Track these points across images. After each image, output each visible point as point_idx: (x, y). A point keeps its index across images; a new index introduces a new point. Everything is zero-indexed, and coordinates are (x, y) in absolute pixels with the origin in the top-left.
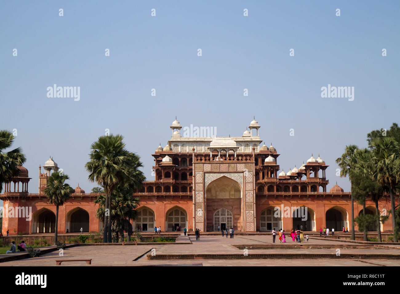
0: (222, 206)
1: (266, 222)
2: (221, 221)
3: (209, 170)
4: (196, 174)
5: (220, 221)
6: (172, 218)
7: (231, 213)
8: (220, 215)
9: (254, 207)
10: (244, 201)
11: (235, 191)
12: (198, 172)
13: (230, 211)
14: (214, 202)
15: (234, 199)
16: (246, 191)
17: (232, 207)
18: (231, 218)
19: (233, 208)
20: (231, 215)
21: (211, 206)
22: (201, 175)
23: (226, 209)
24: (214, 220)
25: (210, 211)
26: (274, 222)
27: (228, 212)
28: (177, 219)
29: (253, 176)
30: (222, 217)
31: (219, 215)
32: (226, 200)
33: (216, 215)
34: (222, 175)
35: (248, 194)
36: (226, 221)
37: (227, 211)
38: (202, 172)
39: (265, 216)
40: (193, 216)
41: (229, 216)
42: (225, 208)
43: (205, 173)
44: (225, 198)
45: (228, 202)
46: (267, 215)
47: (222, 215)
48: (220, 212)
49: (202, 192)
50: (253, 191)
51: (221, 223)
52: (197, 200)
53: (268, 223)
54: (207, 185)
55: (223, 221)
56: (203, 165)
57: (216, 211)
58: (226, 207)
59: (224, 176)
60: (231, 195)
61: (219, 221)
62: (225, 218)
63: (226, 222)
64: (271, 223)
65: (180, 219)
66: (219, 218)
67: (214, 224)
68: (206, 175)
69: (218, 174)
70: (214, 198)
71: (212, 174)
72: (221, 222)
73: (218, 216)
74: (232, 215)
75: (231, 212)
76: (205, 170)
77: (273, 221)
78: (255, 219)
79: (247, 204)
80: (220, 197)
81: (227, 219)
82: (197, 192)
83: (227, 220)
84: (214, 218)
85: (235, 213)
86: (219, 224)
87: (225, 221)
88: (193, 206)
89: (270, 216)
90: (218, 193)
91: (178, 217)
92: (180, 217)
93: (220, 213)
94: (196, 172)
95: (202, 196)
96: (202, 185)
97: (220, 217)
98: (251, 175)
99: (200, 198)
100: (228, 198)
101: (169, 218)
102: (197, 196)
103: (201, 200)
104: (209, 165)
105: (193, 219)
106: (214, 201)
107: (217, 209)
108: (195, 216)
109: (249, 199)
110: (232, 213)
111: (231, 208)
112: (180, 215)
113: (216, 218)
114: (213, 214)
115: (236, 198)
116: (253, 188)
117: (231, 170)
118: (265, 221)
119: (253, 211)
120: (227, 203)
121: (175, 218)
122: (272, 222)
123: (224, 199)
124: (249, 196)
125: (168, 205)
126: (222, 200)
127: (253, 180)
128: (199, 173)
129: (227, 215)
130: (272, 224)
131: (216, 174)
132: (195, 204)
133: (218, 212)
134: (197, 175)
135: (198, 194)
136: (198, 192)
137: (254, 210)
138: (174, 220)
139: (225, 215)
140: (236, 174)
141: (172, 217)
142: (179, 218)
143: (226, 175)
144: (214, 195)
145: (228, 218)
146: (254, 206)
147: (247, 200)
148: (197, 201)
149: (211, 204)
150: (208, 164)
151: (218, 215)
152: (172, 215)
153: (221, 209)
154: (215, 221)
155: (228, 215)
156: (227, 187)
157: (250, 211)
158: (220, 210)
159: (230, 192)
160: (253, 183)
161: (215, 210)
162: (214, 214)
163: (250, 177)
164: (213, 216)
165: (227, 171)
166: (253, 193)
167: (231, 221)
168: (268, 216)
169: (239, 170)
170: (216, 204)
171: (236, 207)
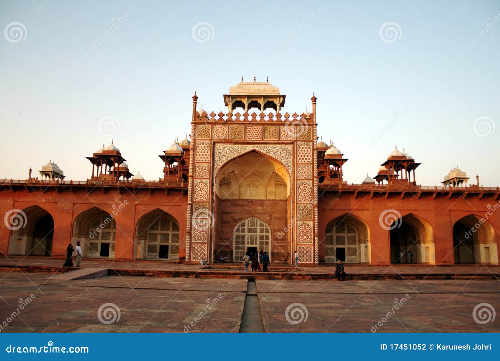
0: (251, 214)
1: (335, 247)
2: (248, 242)
3: (224, 137)
4: (197, 145)
5: (246, 242)
6: (156, 234)
7: (268, 227)
8: (246, 230)
9: (314, 214)
10: (294, 202)
11: (276, 185)
12: (201, 141)
13: (265, 224)
14: (236, 205)
15: (274, 200)
16: (298, 181)
17: (270, 216)
18: (267, 237)
19: (271, 219)
20: (268, 232)
21: (229, 213)
22: (208, 147)
23: (258, 220)
24: (235, 240)
25: (227, 222)
26: (350, 246)
27: (262, 225)
28: (165, 237)
29: (313, 150)
30: (251, 236)
31: (244, 232)
32: (259, 202)
33: (238, 230)
34: (250, 148)
35: (302, 187)
36: (258, 243)
37: (260, 223)
38: (209, 142)
39: (332, 234)
40: (188, 229)
41: (264, 234)
42: (256, 217)
43: (214, 143)
44: (256, 198)
45: (262, 206)
46: (337, 232)
47: (250, 231)
48: (246, 225)
49: (208, 181)
50: (311, 182)
51: (247, 246)
52: (196, 196)
53: (337, 249)
54: (217, 167)
55: (252, 243)
56: (212, 128)
57: (240, 224)
58: (258, 215)
59: (254, 151)
60: (269, 193)
61: (243, 243)
62: (256, 237)
63: (257, 246)
64: (344, 248)
65: (170, 236)
66: (243, 237)
67: (234, 247)
68: (218, 147)
69: (240, 145)
70: (236, 198)
71: (229, 146)
72: (248, 244)
73: (242, 232)
74: (270, 232)
75: (269, 225)
76: (216, 137)
77: (348, 244)
78: (316, 238)
79: (300, 207)
80: (248, 197)
81: (260, 239)
82: (196, 181)
83: (260, 242)
84: (234, 236)
85: (276, 228)
86: (243, 248)
87: (256, 244)
88: (189, 208)
89: (341, 235)
90: (243, 189)
91: (168, 232)
92: (170, 233)
93: (246, 227)
94: (197, 141)
95: (207, 189)
96: (207, 166)
97: (247, 235)
98: (309, 148)
99: (204, 192)
100: (263, 198)
101: (150, 234)
102: (196, 189)
103: (205, 197)
104: (223, 127)
105: (188, 236)
106: (234, 203)
107: (240, 219)
108: (191, 230)
109: (305, 198)
110: (270, 227)
111: (268, 218)
112: (171, 229)
113: (237, 237)
114: (232, 228)
115: (277, 199)
116: (313, 175)
117: (267, 138)
118: (332, 244)
119: (312, 222)
120: (261, 208)
121: (162, 234)
122: (346, 246)
123: (256, 200)
124: (304, 191)
125: (142, 208)
126: (251, 202)
127: (313, 159)
128: (203, 143)
129: (260, 232)
130: (346, 249)
131: (237, 146)
132: (191, 205)
133: (243, 225)
134: (198, 147)
135: (199, 186)
136: (200, 180)
137: (313, 220)
138: (159, 238)
139: (256, 232)
140: (278, 147)
141: (155, 232)
142: (168, 235)
143: (258, 148)
144: (235, 193)
145: (261, 237)
146: (314, 211)
147: (300, 198)
148: (197, 198)
149: (229, 210)
150: (221, 126)
151: (243, 230)
152: (157, 229)
153: (249, 219)
154: (237, 242)
155: (262, 231)
156: (262, 178)
157: (307, 222)
158: (246, 221)
159: (267, 187)
160: (313, 164)
161: (236, 221)
162: (235, 228)
163: (306, 153)
164: (233, 231)
165: (259, 139)
166: (313, 186)
167: (267, 243)
168: (339, 234)
169: (284, 138)
170: (239, 209)
171: (278, 215)
